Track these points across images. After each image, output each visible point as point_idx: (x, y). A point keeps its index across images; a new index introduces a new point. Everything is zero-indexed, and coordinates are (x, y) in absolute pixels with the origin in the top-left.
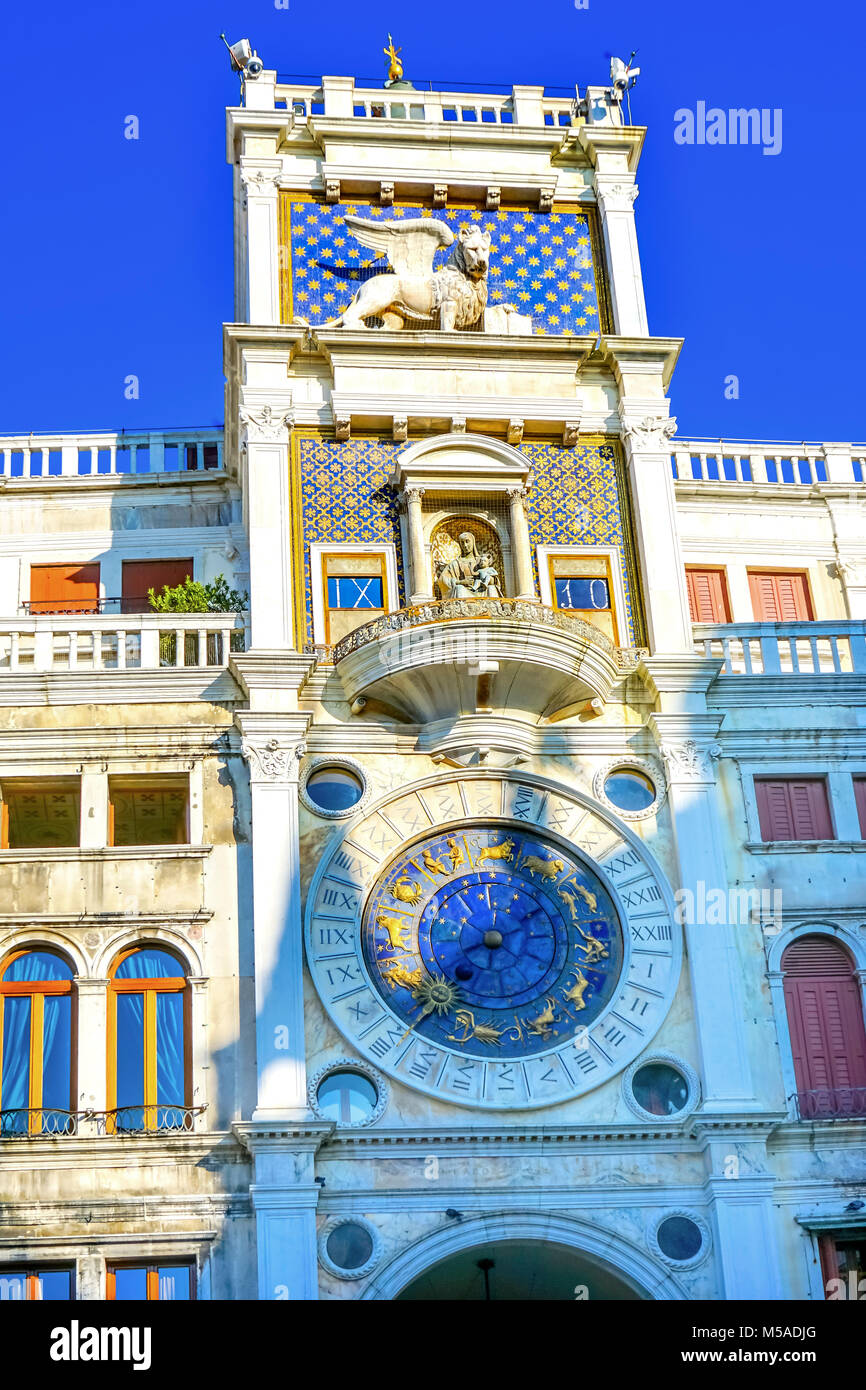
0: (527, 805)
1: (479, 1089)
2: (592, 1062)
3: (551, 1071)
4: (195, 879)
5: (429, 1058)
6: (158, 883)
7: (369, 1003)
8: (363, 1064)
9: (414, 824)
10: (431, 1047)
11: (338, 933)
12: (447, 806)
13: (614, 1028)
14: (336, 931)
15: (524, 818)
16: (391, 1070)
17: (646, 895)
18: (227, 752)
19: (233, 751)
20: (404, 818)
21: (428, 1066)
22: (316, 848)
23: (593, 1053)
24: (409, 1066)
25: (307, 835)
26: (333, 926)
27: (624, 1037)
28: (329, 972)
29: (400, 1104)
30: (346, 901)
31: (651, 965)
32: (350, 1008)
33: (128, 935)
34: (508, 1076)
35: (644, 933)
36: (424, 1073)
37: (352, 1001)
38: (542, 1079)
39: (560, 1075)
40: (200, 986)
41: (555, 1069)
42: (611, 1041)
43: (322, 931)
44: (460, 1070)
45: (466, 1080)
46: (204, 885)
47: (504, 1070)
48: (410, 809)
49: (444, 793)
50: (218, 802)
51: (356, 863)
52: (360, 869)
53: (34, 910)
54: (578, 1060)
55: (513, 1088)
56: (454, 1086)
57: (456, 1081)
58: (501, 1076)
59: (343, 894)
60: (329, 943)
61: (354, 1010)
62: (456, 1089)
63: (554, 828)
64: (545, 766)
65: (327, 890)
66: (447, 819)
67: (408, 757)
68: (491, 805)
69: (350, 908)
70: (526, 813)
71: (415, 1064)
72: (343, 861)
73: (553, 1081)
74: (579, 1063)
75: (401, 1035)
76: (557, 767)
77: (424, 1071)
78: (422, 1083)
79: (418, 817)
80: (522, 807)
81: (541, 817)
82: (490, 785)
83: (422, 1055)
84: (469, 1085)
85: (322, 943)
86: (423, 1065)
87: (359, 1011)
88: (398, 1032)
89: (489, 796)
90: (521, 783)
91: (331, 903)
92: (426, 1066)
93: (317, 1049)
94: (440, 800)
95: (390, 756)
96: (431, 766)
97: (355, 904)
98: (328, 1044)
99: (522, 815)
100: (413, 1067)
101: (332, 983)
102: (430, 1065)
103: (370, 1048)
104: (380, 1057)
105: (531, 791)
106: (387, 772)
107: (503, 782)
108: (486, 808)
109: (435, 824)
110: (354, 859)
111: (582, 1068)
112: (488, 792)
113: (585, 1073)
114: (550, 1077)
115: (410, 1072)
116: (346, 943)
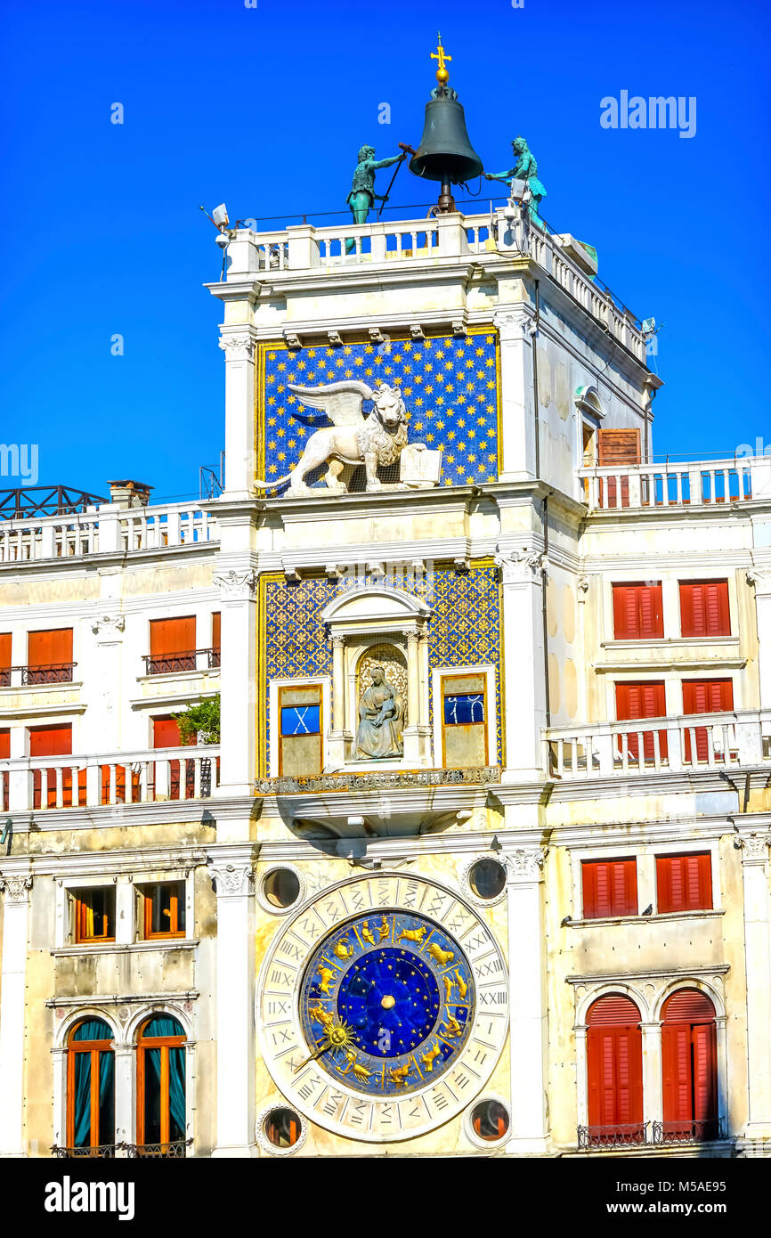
0: (414, 896)
1: (368, 1123)
2: (445, 1101)
3: (417, 1108)
4: (188, 965)
5: (337, 1099)
6: (165, 969)
7: (299, 1058)
8: (291, 1107)
9: (335, 915)
10: (339, 1090)
11: (281, 1005)
12: (358, 899)
13: (462, 1075)
14: (279, 1003)
15: (410, 908)
16: (309, 1112)
17: (492, 967)
20: (327, 911)
22: (267, 939)
23: (446, 1094)
24: (322, 1106)
25: (261, 929)
26: (277, 999)
27: (468, 1081)
28: (274, 1035)
29: (316, 1135)
30: (288, 980)
31: (491, 1024)
32: (286, 1063)
33: (146, 1010)
34: (388, 1112)
35: (488, 999)
36: (333, 1112)
37: (288, 1057)
38: (410, 1115)
39: (422, 1112)
40: (191, 1048)
41: (419, 1107)
42: (459, 1085)
43: (270, 1003)
44: (356, 1108)
45: (359, 1115)
46: (194, 970)
47: (385, 1108)
48: (332, 903)
49: (356, 889)
50: (205, 902)
51: (294, 949)
52: (297, 953)
53: (88, 992)
54: (436, 1100)
55: (390, 1122)
56: (352, 1121)
57: (353, 1117)
58: (383, 1113)
59: (285, 974)
60: (274, 1012)
61: (289, 1064)
62: (353, 1123)
63: (431, 914)
64: (427, 863)
65: (274, 971)
66: (358, 910)
67: (332, 861)
68: (388, 897)
69: (289, 985)
70: (413, 903)
71: (327, 1104)
72: (285, 947)
73: (418, 1116)
74: (436, 1102)
75: (319, 1083)
76: (436, 863)
77: (333, 1109)
78: (332, 1119)
79: (337, 909)
80: (410, 898)
81: (422, 906)
82: (388, 881)
83: (332, 1097)
84: (362, 1119)
85: (270, 1013)
86: (332, 1105)
87: (292, 1064)
88: (318, 1080)
89: (387, 890)
90: (410, 879)
91: (277, 981)
92: (334, 1106)
93: (264, 1095)
94: (353, 895)
95: (319, 861)
96: (347, 868)
97: (293, 981)
98: (271, 1091)
99: (410, 905)
100: (326, 1107)
101: (276, 1044)
102: (337, 1105)
103: (299, 1093)
104: (305, 1100)
105: (417, 884)
106: (316, 874)
107: (398, 879)
108: (385, 900)
109: (349, 915)
110: (293, 945)
111: (438, 1106)
112: (386, 887)
113: (439, 1109)
114: (416, 1113)
115: (324, 1110)
116: (285, 1012)
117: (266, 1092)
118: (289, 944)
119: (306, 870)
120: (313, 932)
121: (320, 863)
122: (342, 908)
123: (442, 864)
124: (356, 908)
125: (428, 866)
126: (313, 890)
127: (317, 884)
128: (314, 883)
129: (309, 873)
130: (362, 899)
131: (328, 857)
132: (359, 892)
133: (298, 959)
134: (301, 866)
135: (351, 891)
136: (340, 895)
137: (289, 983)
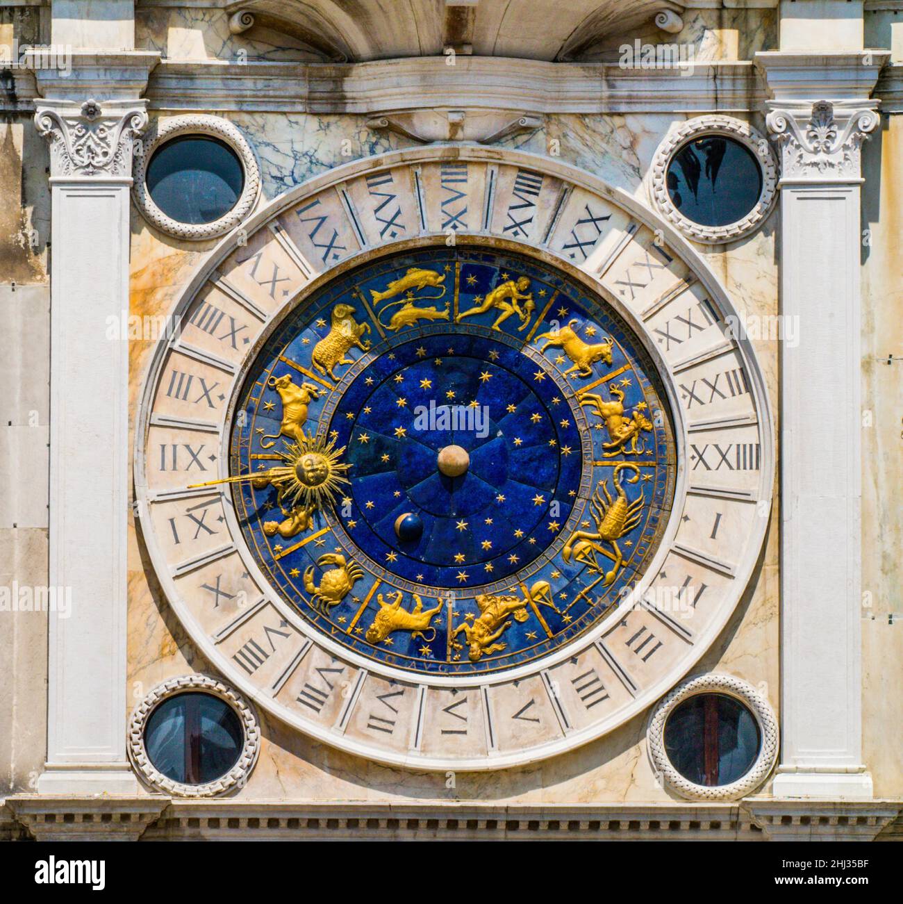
0: (529, 212)
1: (408, 733)
2: (602, 688)
3: (532, 702)
5: (331, 676)
7: (237, 578)
8: (220, 687)
9: (330, 247)
10: (336, 657)
11: (191, 452)
12: (388, 213)
13: (644, 629)
14: (187, 446)
15: (521, 238)
16: (265, 698)
17: (723, 386)
18: (11, 107)
19: (20, 107)
20: (311, 236)
21: (327, 690)
23: (605, 673)
24: (295, 688)
25: (144, 270)
26: (182, 438)
27: (660, 644)
28: (173, 520)
29: (279, 756)
30: (207, 392)
31: (719, 516)
32: (205, 586)
34: (458, 710)
35: (712, 457)
36: (322, 703)
37: (208, 574)
38: (516, 716)
39: (545, 710)
41: (538, 700)
42: (636, 651)
43: (163, 447)
44: (380, 698)
45: (389, 715)
47: (453, 700)
48: (323, 219)
49: (383, 188)
51: (225, 322)
52: (233, 333)
54: (579, 684)
55: (465, 732)
56: (369, 726)
57: (372, 717)
58: (447, 710)
59: (202, 381)
60: (174, 469)
61: (212, 589)
62: (371, 731)
63: (573, 256)
64: (565, 135)
65: (175, 373)
66: (387, 239)
67: (326, 120)
68: (465, 211)
69: (211, 406)
70: (526, 227)
71: (307, 686)
72: (203, 317)
73: (534, 720)
74: (578, 690)
75: (287, 636)
76: (587, 137)
77: (321, 698)
78: (318, 720)
79: (336, 234)
80: (520, 215)
81: (551, 235)
82: (466, 173)
83: (319, 670)
84: (393, 723)
85: (163, 469)
86: (319, 688)
87: (218, 591)
88: (283, 630)
89: (462, 195)
90: (521, 170)
91: (181, 396)
92: (324, 689)
93: (148, 658)
94: (375, 202)
95: (293, 118)
96: (364, 137)
97: (222, 397)
98: (166, 650)
99: (520, 231)
100: (303, 693)
101: (177, 542)
102: (332, 687)
103: (235, 657)
104: (251, 673)
105: (538, 185)
106: (285, 148)
107: (490, 168)
108: (456, 218)
109: (365, 249)
110: (223, 314)
111: (583, 699)
112: (461, 187)
113: (588, 707)
114: (529, 713)
115: (299, 700)
116: (203, 469)
117: (154, 651)
118: (212, 310)
119: (261, 137)
120: (274, 285)
121: (297, 123)
122: (349, 231)
123: (602, 140)
124: (382, 234)
125: (567, 141)
126: (276, 186)
127: (286, 172)
128: (279, 168)
129: (268, 145)
130: (399, 213)
131: (317, 108)
132: (392, 197)
133: (234, 346)
134: (247, 127)
135: (371, 193)
136: (343, 201)
137: (210, 402)
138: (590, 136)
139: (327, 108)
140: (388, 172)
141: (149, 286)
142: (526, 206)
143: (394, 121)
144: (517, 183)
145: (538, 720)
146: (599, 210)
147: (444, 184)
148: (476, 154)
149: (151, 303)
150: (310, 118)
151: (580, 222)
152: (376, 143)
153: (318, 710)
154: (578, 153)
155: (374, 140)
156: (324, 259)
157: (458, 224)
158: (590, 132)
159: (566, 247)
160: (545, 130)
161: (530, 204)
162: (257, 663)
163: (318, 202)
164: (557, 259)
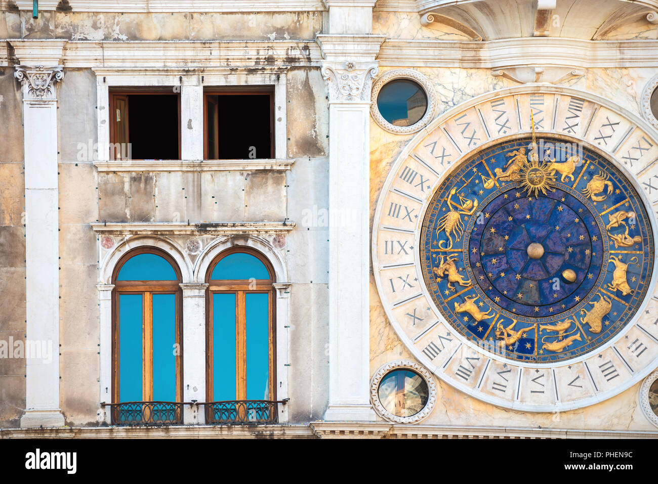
0: (576, 120)
1: (514, 392)
2: (615, 371)
3: (578, 377)
4: (279, 190)
5: (472, 362)
6: (249, 193)
7: (424, 310)
8: (417, 366)
9: (472, 139)
10: (476, 352)
11: (401, 245)
12: (502, 120)
13: (637, 340)
14: (399, 242)
15: (572, 134)
16: (440, 373)
18: (308, 64)
19: (313, 64)
20: (462, 133)
21: (471, 369)
22: (384, 163)
23: (617, 362)
24: (455, 368)
25: (376, 151)
26: (396, 237)
27: (646, 348)
28: (391, 280)
29: (447, 402)
30: (408, 214)
32: (408, 314)
33: (224, 243)
34: (540, 380)
36: (469, 376)
37: (409, 307)
38: (570, 385)
39: (585, 382)
40: (283, 291)
41: (581, 376)
42: (633, 352)
43: (387, 242)
44: (499, 373)
45: (503, 383)
46: (287, 196)
47: (537, 375)
48: (469, 124)
49: (500, 108)
50: (299, 113)
51: (418, 177)
52: (422, 183)
53: (145, 218)
54: (603, 368)
55: (543, 392)
56: (493, 388)
57: (494, 383)
58: (533, 380)
59: (406, 208)
60: (392, 253)
61: (412, 316)
62: (494, 391)
63: (599, 144)
64: (596, 80)
65: (392, 203)
66: (502, 134)
67: (470, 71)
68: (543, 120)
69: (411, 221)
70: (575, 128)
71: (461, 366)
72: (407, 175)
73: (579, 386)
74: (603, 371)
75: (450, 340)
76: (608, 80)
77: (468, 373)
78: (466, 384)
79: (475, 132)
80: (571, 122)
81: (588, 132)
82: (543, 100)
83: (467, 358)
84: (506, 387)
85: (386, 253)
86: (467, 368)
87: (415, 317)
88: (448, 337)
89: (541, 111)
90: (573, 98)
91: (395, 215)
92: (469, 368)
93: (379, 351)
94: (496, 115)
95: (453, 70)
96: (490, 80)
97: (416, 216)
98: (389, 347)
99: (571, 130)
100: (459, 370)
101: (394, 291)
102: (474, 368)
103: (424, 351)
104: (432, 359)
105: (581, 106)
106: (450, 87)
107: (556, 96)
108: (538, 123)
109: (490, 139)
110: (417, 173)
111: (605, 376)
112: (541, 107)
113: (608, 380)
114: (577, 383)
115: (457, 374)
116: (406, 253)
117: (382, 347)
118: (411, 171)
119: (437, 81)
120: (443, 158)
121: (455, 73)
122: (482, 130)
123: (616, 82)
124: (499, 132)
125: (598, 83)
126: (444, 106)
127: (450, 99)
128: (446, 97)
129: (440, 85)
130: (508, 121)
131: (466, 65)
132: (505, 112)
133: (422, 190)
134: (430, 76)
135: (493, 110)
136: (479, 114)
137: (410, 219)
138: (610, 79)
139: (472, 65)
140: (502, 99)
141: (379, 158)
142: (575, 117)
143: (506, 72)
144: (570, 105)
145: (581, 387)
146: (614, 119)
147: (532, 106)
148: (549, 89)
149: (380, 167)
150: (462, 70)
151: (603, 125)
152: (496, 84)
153: (467, 379)
154: (603, 89)
155: (495, 82)
156: (469, 145)
157: (538, 127)
158: (610, 78)
159: (596, 139)
160: (585, 77)
161: (577, 116)
162: (435, 355)
163: (466, 115)
164: (591, 145)
